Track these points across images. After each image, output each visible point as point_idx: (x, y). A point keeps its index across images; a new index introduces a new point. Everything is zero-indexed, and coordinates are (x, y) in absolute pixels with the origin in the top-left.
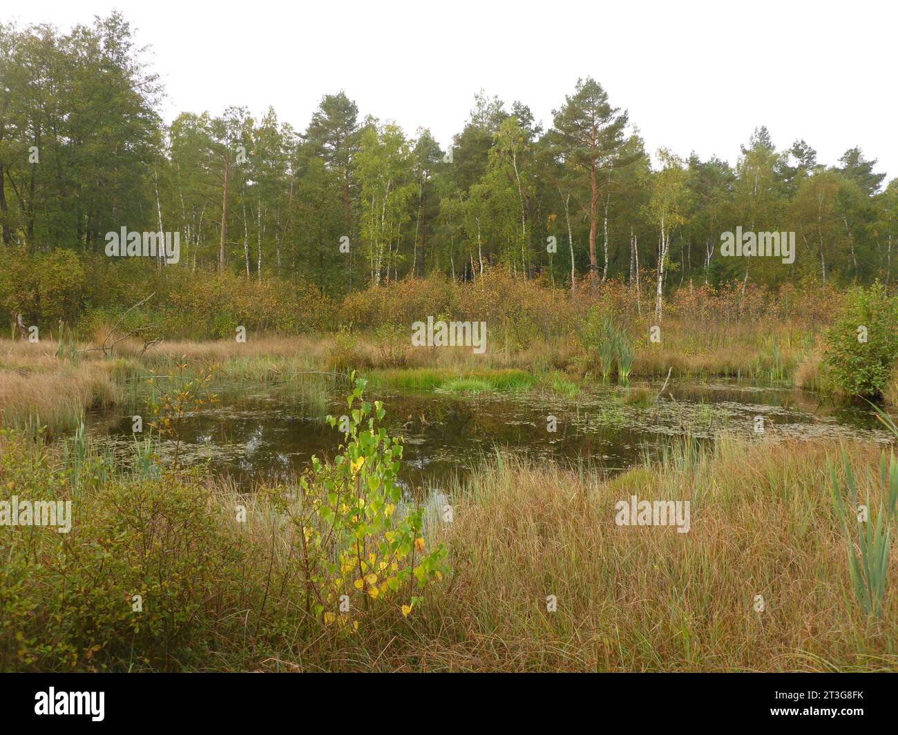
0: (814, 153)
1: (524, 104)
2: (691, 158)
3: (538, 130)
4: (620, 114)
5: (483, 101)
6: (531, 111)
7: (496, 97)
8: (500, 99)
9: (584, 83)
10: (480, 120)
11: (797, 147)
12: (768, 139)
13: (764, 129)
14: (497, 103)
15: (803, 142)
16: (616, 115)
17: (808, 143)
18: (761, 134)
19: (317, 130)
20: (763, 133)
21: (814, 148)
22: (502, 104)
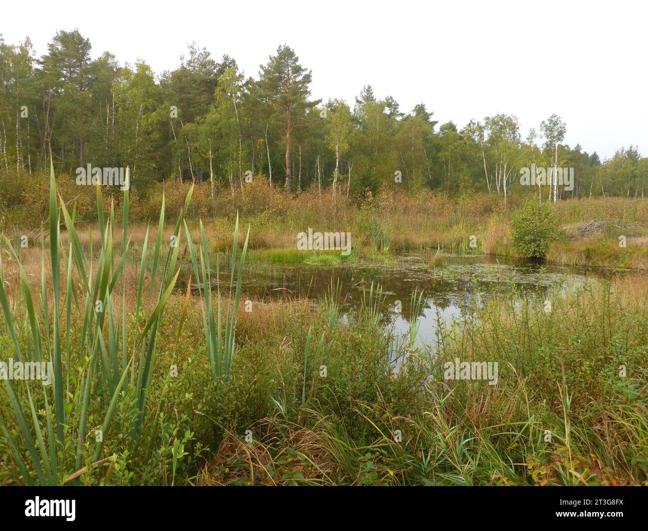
0: (398, 105)
1: (231, 57)
2: (329, 103)
3: (241, 76)
4: (307, 72)
5: (194, 51)
6: (236, 63)
7: (205, 48)
8: (208, 50)
9: (282, 48)
10: (192, 64)
11: (388, 100)
12: (371, 94)
13: (369, 87)
14: (206, 53)
15: (391, 98)
16: (304, 73)
17: (394, 99)
18: (367, 90)
19: (54, 59)
20: (369, 90)
21: (398, 102)
22: (209, 54)
